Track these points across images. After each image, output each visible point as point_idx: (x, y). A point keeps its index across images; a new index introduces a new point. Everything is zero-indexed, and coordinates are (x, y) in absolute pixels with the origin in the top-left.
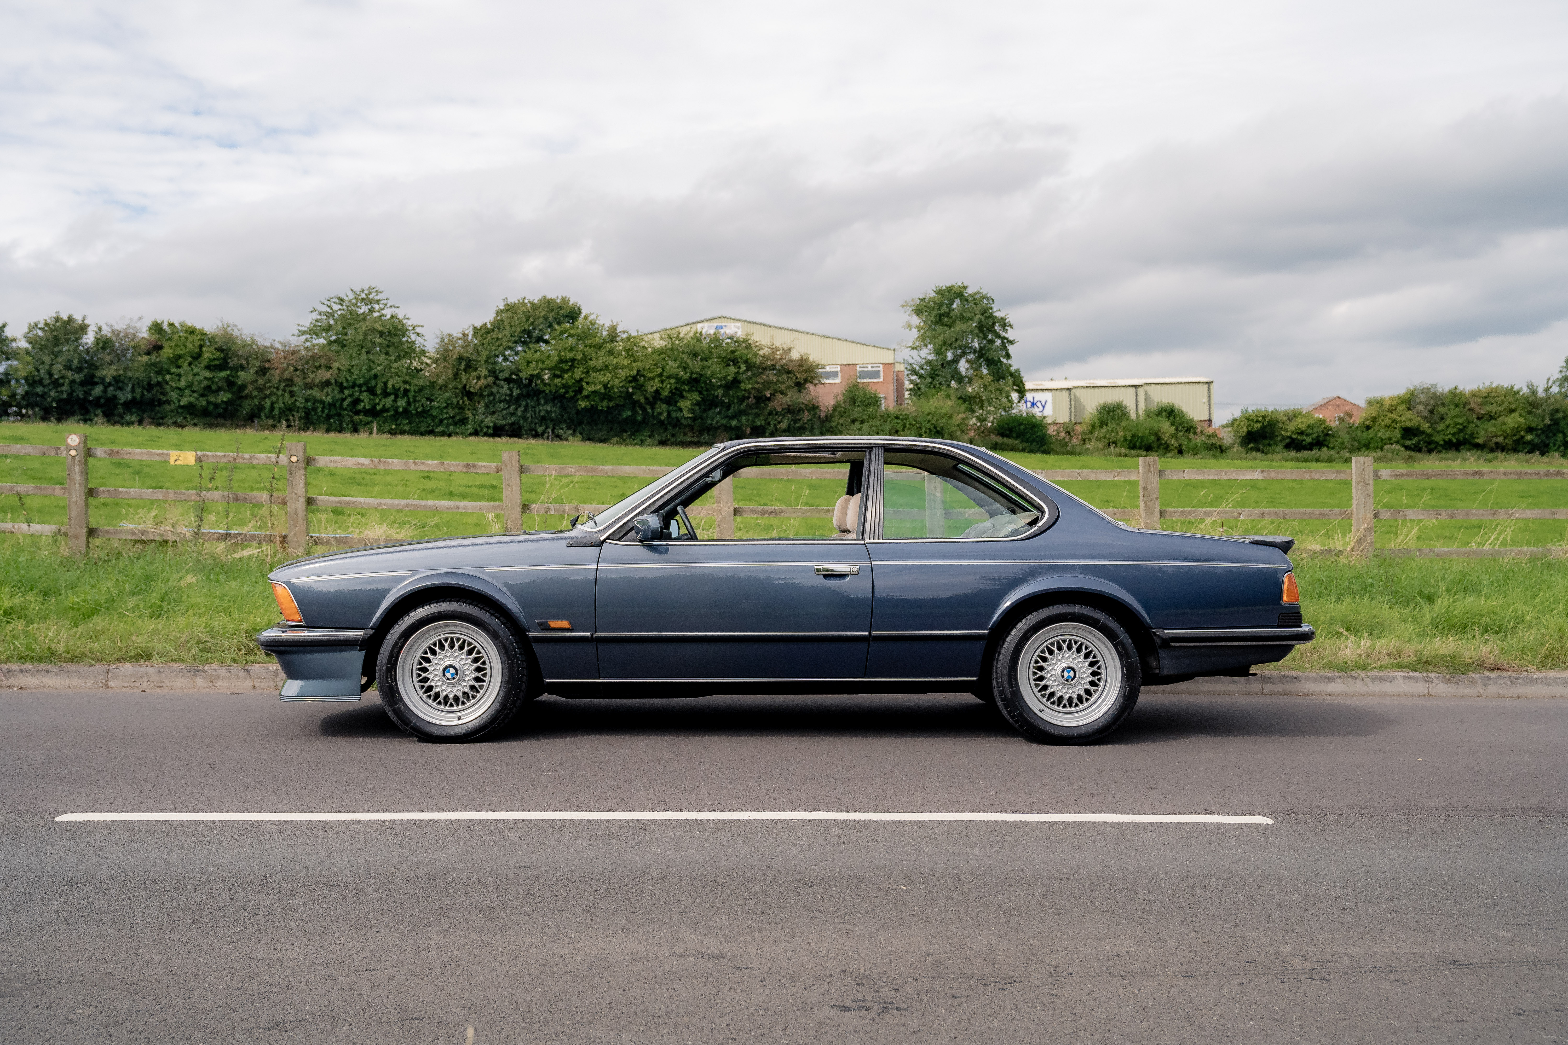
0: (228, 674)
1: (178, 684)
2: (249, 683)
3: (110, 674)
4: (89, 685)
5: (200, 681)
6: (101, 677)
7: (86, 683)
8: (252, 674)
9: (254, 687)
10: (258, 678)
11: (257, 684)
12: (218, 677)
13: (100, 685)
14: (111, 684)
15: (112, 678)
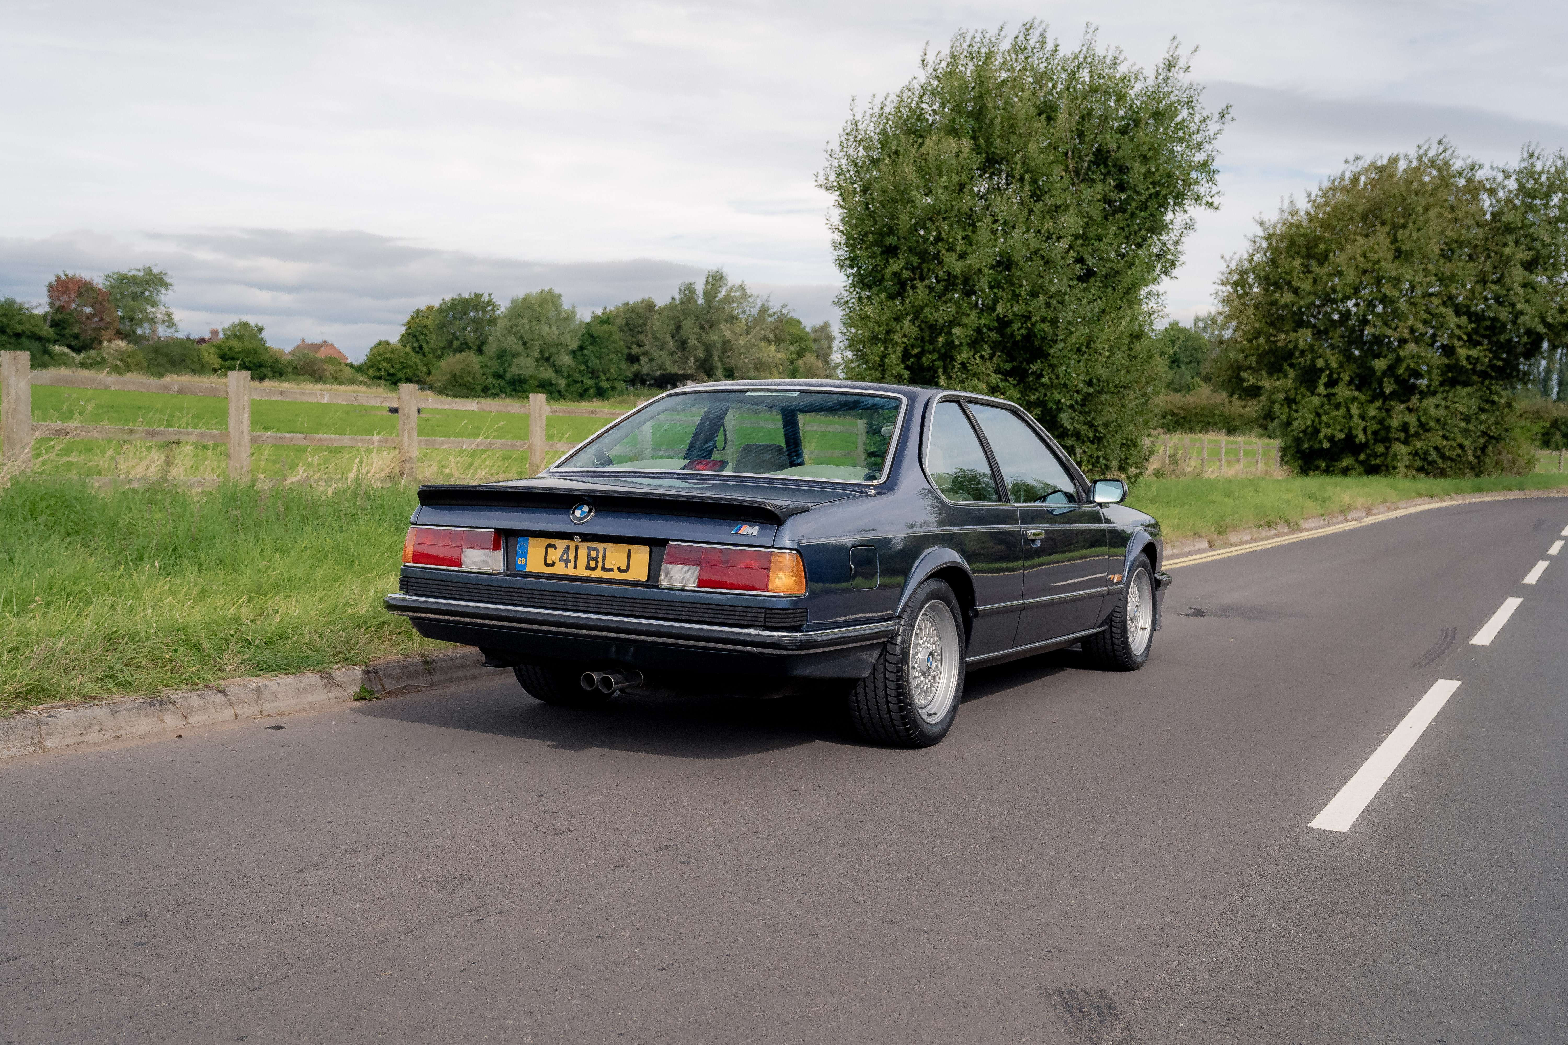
0: (202, 702)
1: (141, 728)
2: (229, 713)
3: (44, 728)
4: (14, 751)
5: (171, 720)
6: (31, 734)
7: (9, 749)
8: (231, 697)
9: (236, 715)
10: (239, 702)
11: (239, 712)
12: (191, 709)
13: (32, 748)
14: (48, 744)
15: (48, 733)
